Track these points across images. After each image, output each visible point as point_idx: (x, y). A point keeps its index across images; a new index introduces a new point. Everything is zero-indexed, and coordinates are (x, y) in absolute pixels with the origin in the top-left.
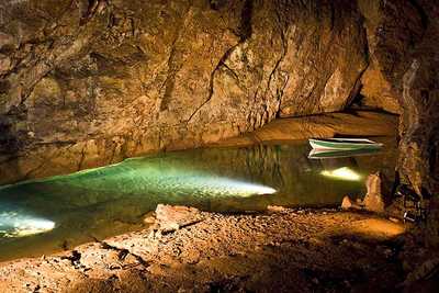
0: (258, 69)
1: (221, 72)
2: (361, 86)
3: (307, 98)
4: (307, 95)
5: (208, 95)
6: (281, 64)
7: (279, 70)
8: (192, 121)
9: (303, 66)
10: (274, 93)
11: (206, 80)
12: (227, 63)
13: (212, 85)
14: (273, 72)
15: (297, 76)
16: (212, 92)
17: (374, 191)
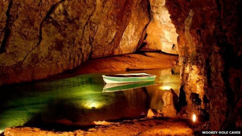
0: (76, 21)
1: (48, 22)
2: (146, 35)
3: (111, 43)
4: (110, 41)
5: (38, 41)
6: (92, 18)
7: (91, 22)
8: (26, 61)
9: (107, 20)
10: (88, 39)
11: (36, 29)
12: (52, 16)
13: (41, 33)
14: (87, 23)
15: (103, 27)
16: (40, 38)
17: (168, 102)
